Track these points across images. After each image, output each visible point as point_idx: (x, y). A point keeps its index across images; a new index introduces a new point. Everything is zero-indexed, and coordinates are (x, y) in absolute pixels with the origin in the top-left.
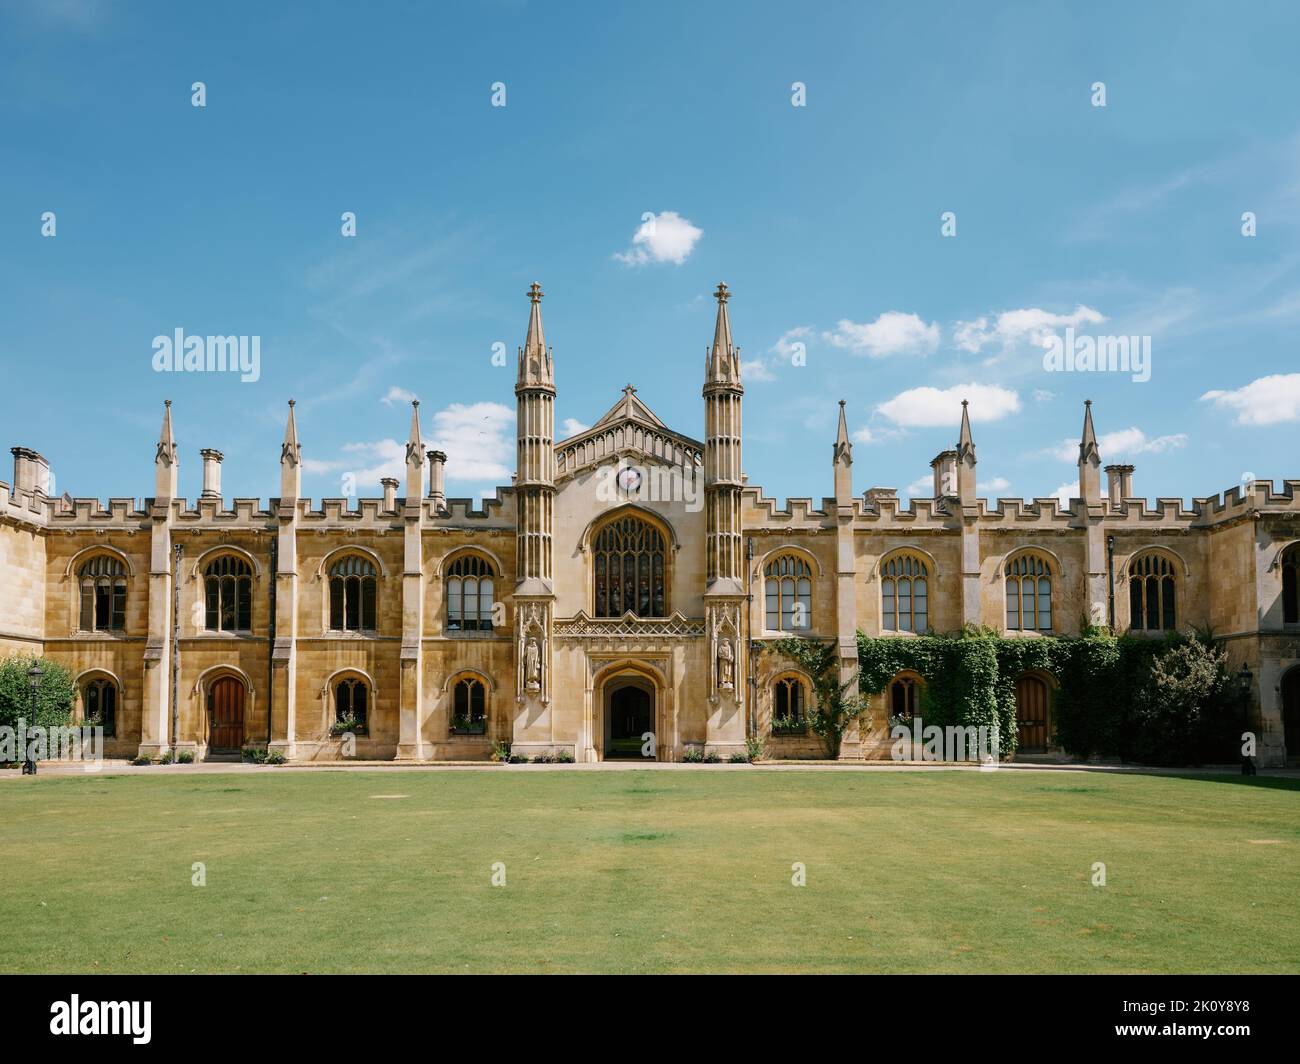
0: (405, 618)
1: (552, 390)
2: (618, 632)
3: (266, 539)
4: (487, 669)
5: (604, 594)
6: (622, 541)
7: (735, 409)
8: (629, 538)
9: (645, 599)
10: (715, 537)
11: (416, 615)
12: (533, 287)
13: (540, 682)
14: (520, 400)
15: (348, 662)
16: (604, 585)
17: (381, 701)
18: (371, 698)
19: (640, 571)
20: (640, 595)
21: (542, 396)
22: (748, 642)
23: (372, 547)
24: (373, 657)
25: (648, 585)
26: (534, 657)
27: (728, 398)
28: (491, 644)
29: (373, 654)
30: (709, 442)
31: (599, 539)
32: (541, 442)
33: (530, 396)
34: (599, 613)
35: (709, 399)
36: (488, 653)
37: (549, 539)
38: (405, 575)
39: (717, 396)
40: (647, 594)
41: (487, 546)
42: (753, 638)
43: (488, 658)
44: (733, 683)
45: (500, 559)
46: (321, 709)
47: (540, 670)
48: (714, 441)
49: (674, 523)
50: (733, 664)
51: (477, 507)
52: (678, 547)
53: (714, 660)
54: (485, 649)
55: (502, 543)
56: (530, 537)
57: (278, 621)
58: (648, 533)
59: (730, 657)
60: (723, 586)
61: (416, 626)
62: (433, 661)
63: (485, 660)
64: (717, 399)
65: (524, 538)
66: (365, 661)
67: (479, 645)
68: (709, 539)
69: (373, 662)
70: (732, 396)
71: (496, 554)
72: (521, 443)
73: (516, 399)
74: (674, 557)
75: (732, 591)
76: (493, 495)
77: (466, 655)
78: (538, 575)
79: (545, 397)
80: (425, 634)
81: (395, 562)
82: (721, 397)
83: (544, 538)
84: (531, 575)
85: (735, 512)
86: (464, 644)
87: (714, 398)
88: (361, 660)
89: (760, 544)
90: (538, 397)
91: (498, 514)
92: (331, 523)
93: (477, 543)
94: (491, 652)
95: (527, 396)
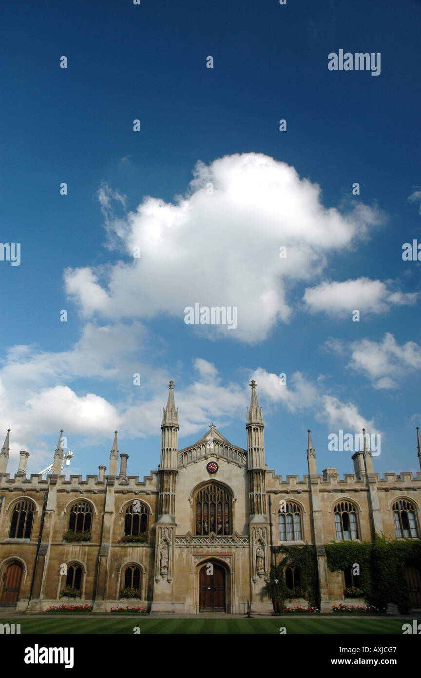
0: (103, 534)
1: (177, 426)
2: (207, 543)
3: (42, 494)
4: (142, 562)
5: (201, 523)
6: (209, 497)
7: (261, 435)
8: (213, 495)
9: (220, 526)
10: (253, 495)
11: (109, 532)
12: (170, 382)
13: (168, 569)
14: (163, 431)
15: (74, 556)
16: (201, 519)
17: (88, 578)
18: (83, 576)
19: (218, 511)
20: (218, 523)
21: (173, 429)
22: (272, 548)
23: (91, 499)
24: (86, 555)
25: (222, 519)
26: (165, 555)
27: (257, 429)
28: (144, 548)
29: (87, 552)
30: (249, 450)
31: (198, 495)
32: (172, 450)
33: (168, 429)
34: (198, 533)
35: (249, 430)
36: (143, 553)
37: (174, 495)
38: (105, 512)
39: (252, 429)
40: (221, 523)
41: (145, 499)
42: (273, 546)
43: (142, 556)
44: (264, 569)
45: (150, 505)
46: (58, 582)
47: (168, 562)
48: (252, 449)
49: (233, 489)
50: (264, 559)
51: (141, 480)
52: (236, 500)
53: (255, 557)
54: (141, 551)
55: (152, 497)
56: (166, 495)
57: (43, 534)
58: (222, 492)
59: (262, 555)
60: (258, 518)
61: (109, 538)
62: (115, 557)
63: (141, 557)
64: (253, 431)
65: (162, 495)
66: (83, 556)
67: (139, 548)
68: (251, 495)
69: (86, 557)
70: (259, 429)
71: (149, 503)
72: (163, 450)
73: (161, 430)
74: (234, 505)
75: (263, 521)
76: (149, 474)
77: (132, 554)
78: (169, 513)
79: (174, 430)
80: (112, 543)
81: (101, 506)
82: (254, 429)
83: (172, 495)
84: (166, 513)
85: (263, 482)
86: (131, 548)
87: (251, 430)
88: (80, 557)
89: (275, 498)
90: (171, 429)
91: (150, 484)
92: (74, 486)
93: (140, 498)
94: (144, 553)
95: (166, 429)
